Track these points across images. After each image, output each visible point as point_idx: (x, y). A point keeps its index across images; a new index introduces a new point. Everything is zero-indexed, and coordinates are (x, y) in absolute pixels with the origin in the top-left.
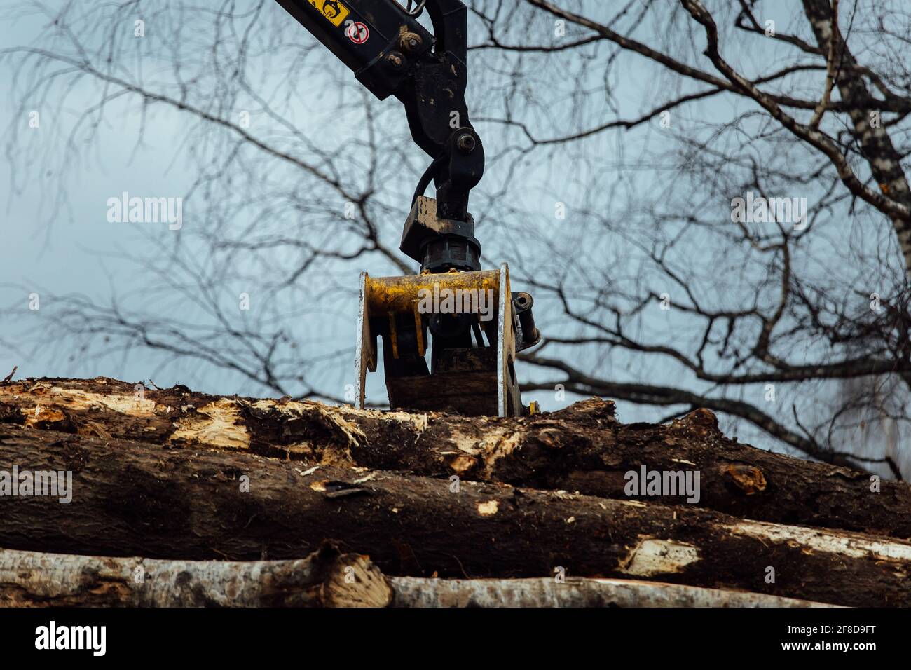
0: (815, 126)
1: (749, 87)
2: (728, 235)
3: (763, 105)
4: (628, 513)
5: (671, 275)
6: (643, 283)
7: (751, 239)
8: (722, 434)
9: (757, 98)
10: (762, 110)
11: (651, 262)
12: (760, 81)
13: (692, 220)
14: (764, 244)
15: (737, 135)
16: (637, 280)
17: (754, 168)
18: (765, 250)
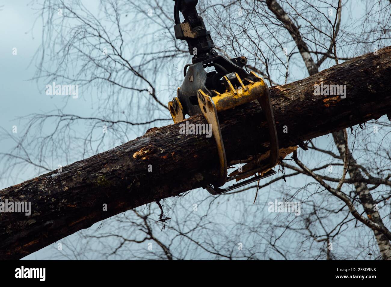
0: (339, 189)
1: (310, 172)
2: (303, 234)
3: (317, 180)
5: (279, 252)
6: (266, 255)
7: (313, 237)
9: (314, 177)
10: (316, 182)
11: (270, 246)
12: (315, 169)
13: (288, 227)
14: (318, 239)
15: (306, 192)
16: (265, 253)
17: (314, 206)
18: (319, 241)
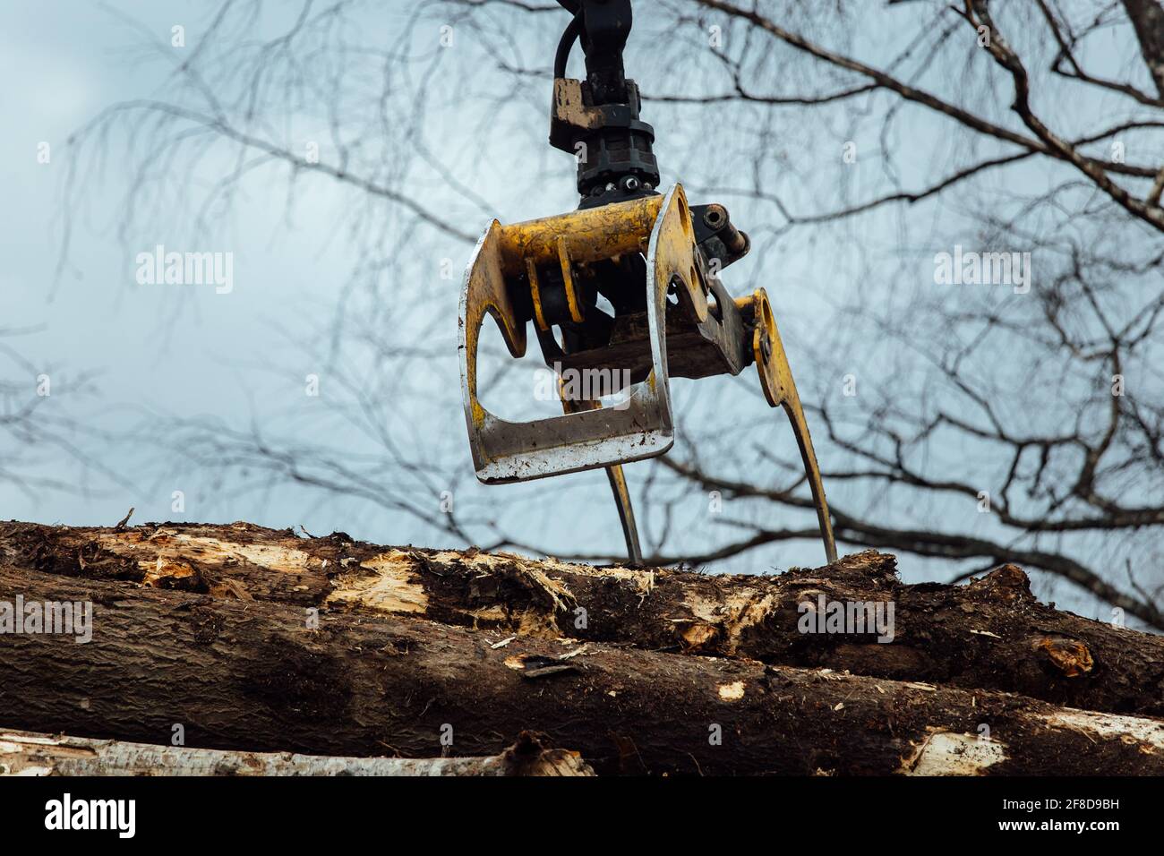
0: (1155, 201)
1: (1068, 150)
2: (1039, 339)
3: (1087, 173)
4: (913, 699)
5: (966, 390)
6: (930, 403)
7: (1071, 345)
8: (1035, 598)
9: (1080, 164)
10: (1085, 179)
11: (942, 375)
12: (1083, 142)
13: (993, 320)
14: (1087, 351)
15: (1053, 212)
16: (923, 398)
17: (1075, 254)
18: (1089, 359)
